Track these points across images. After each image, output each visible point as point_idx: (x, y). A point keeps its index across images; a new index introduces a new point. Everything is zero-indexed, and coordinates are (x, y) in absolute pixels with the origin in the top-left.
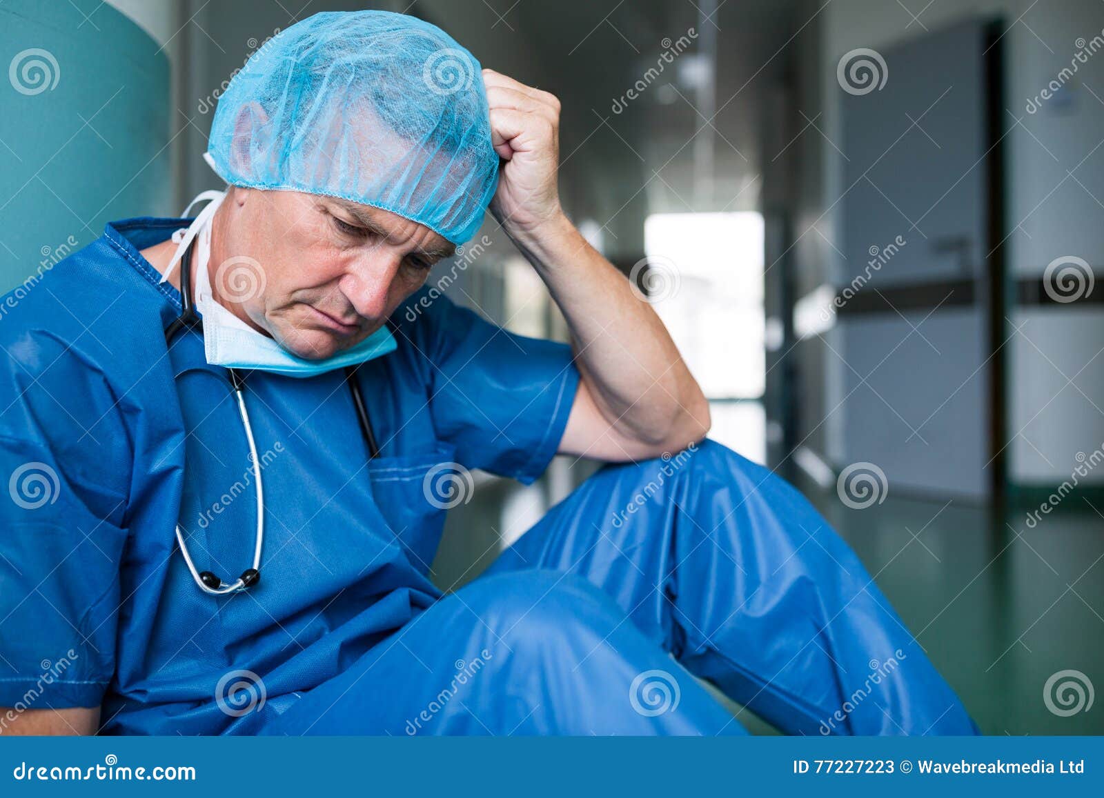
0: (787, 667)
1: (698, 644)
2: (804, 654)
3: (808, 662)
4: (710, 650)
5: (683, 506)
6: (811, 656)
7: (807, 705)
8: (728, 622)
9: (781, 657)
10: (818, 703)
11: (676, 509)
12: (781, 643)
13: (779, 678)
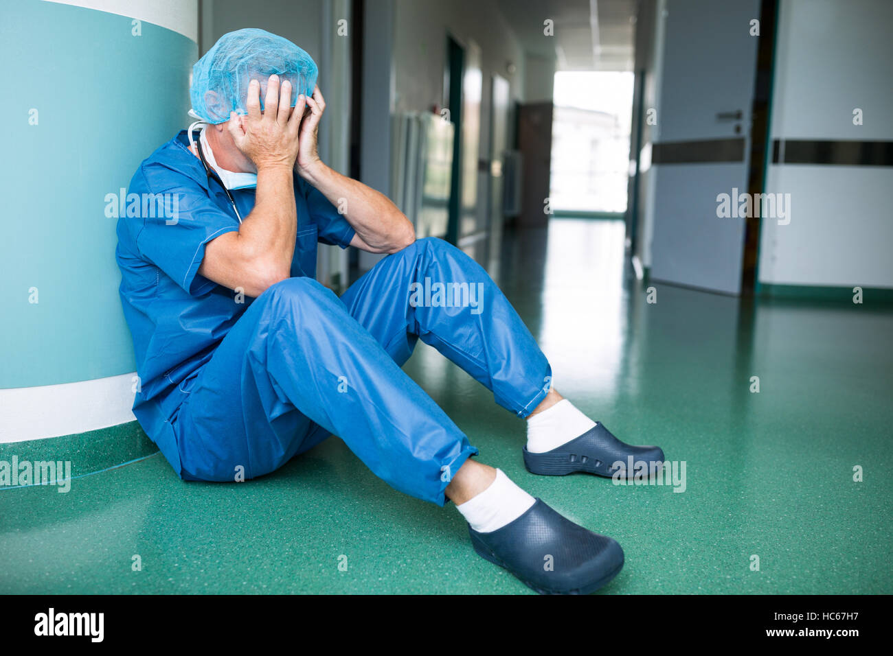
0: (463, 341)
1: (425, 329)
2: (471, 336)
3: (472, 339)
4: (430, 332)
5: (419, 269)
6: (474, 337)
7: (471, 357)
8: (438, 322)
9: (461, 336)
10: (476, 357)
11: (416, 270)
12: (461, 330)
13: (459, 346)
